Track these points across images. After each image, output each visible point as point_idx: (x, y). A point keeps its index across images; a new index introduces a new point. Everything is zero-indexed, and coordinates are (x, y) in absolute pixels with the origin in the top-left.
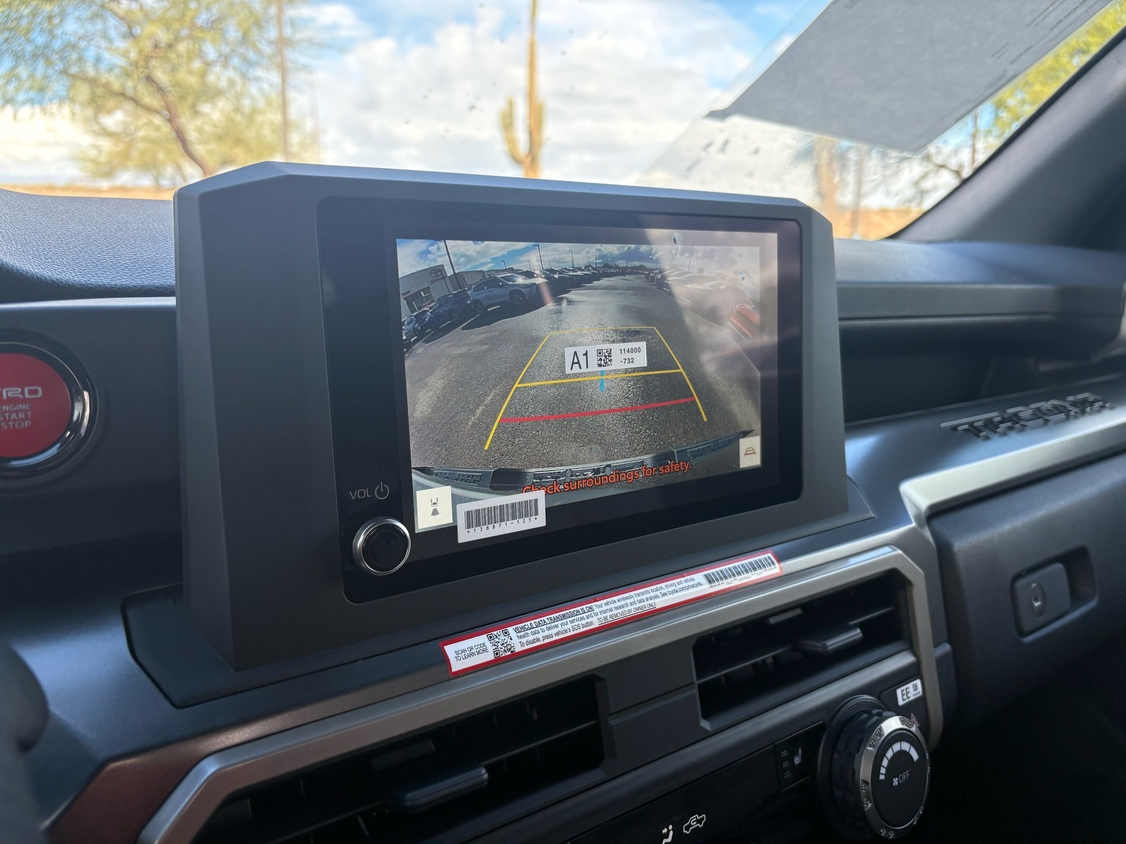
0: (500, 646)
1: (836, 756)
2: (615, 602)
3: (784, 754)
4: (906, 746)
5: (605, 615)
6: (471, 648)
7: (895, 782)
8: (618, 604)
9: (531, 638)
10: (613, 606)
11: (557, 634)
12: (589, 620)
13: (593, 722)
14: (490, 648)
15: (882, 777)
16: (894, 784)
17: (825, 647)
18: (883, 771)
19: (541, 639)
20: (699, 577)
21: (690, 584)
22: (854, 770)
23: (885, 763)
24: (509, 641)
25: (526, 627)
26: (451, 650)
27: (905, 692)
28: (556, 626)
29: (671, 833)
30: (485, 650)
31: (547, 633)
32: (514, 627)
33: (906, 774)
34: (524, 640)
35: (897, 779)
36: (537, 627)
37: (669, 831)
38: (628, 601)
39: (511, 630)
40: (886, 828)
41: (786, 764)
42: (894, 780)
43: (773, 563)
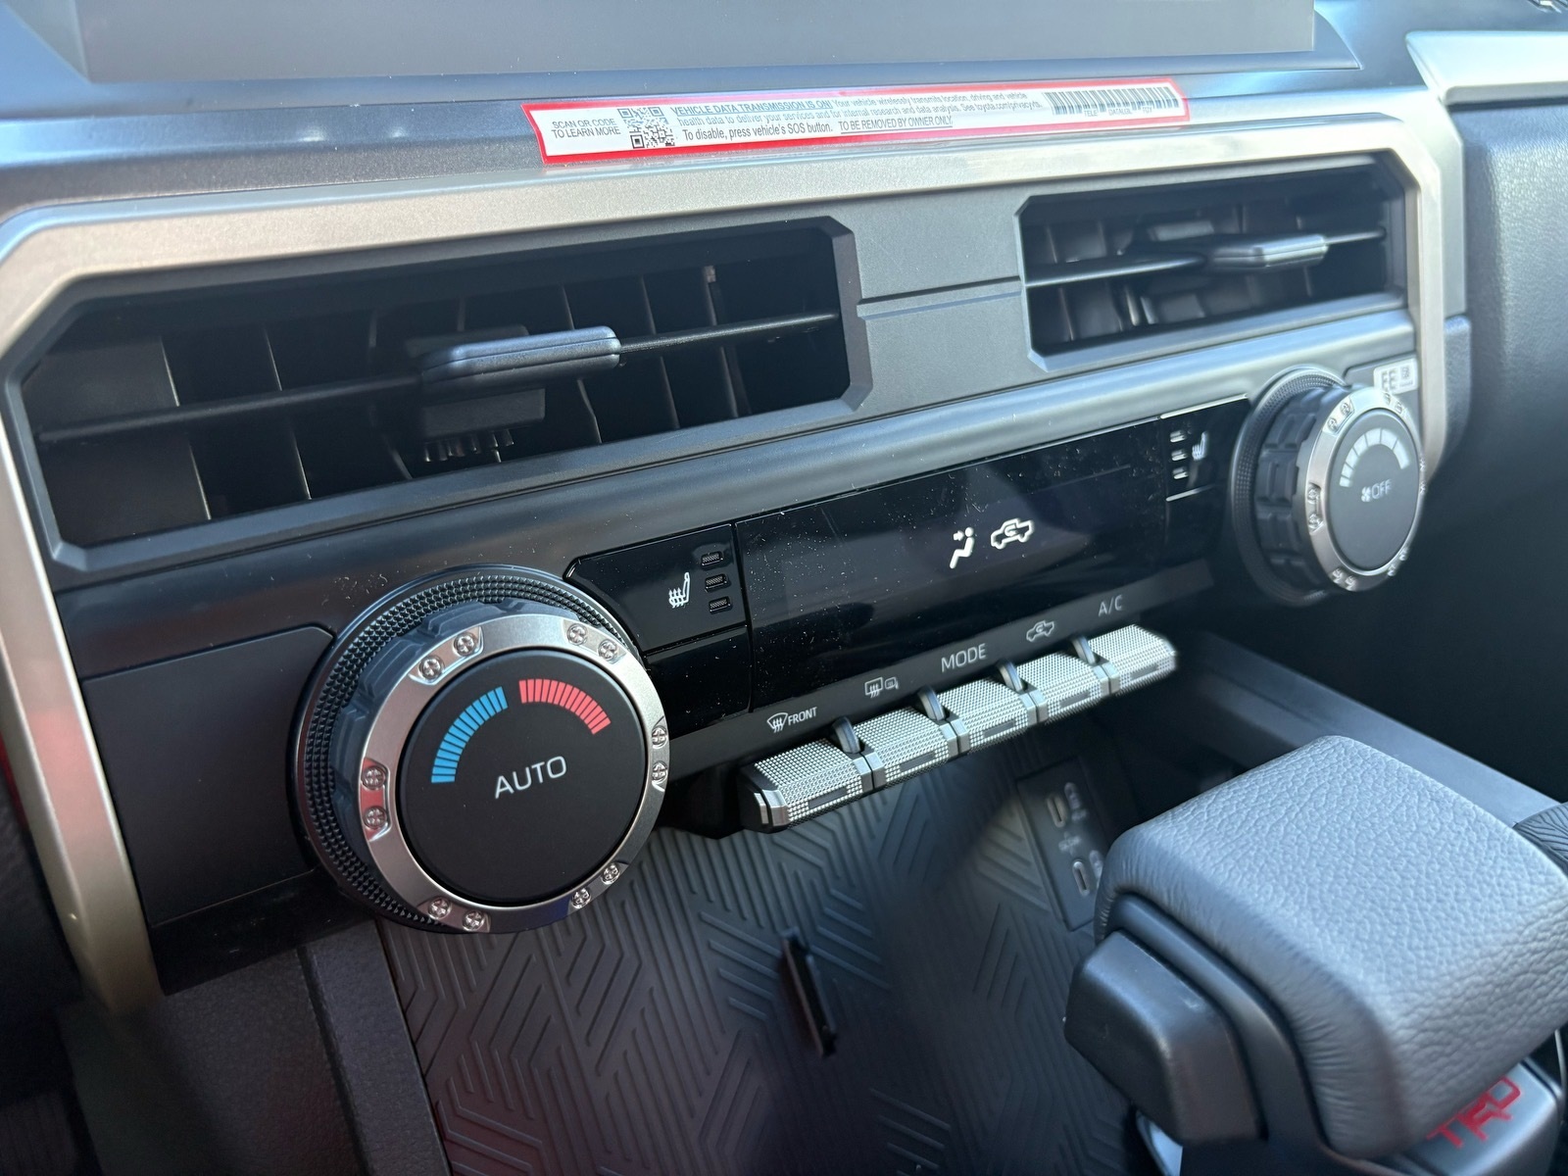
0: (643, 128)
1: (1265, 453)
2: (873, 102)
3: (1177, 438)
4: (1389, 439)
5: (854, 119)
6: (586, 123)
7: (1366, 495)
8: (879, 107)
9: (706, 128)
10: (869, 108)
11: (758, 131)
12: (823, 121)
13: (830, 316)
14: (625, 130)
15: (1344, 483)
16: (1363, 498)
17: (1260, 254)
18: (1347, 471)
19: (726, 133)
20: (1035, 94)
21: (1019, 101)
22: (1297, 470)
23: (1352, 459)
24: (662, 123)
25: (698, 110)
26: (543, 119)
27: (1387, 377)
28: (758, 119)
29: (970, 543)
30: (616, 131)
31: (737, 126)
32: (673, 106)
33: (1384, 486)
34: (693, 129)
35: (1368, 490)
36: (718, 113)
37: (965, 538)
38: (900, 107)
39: (665, 108)
40: (1343, 569)
41: (1178, 456)
42: (1364, 491)
43: (1175, 100)
